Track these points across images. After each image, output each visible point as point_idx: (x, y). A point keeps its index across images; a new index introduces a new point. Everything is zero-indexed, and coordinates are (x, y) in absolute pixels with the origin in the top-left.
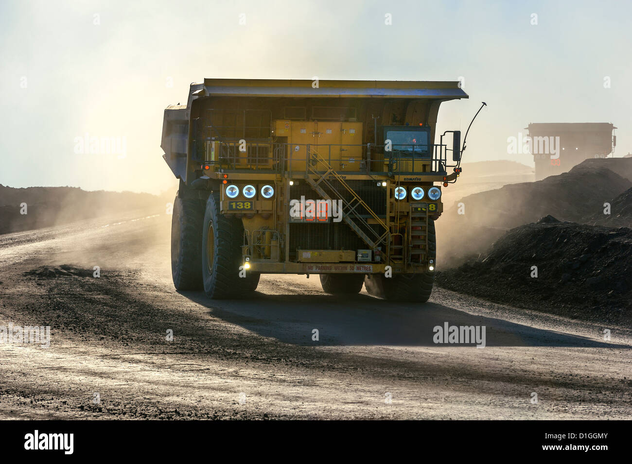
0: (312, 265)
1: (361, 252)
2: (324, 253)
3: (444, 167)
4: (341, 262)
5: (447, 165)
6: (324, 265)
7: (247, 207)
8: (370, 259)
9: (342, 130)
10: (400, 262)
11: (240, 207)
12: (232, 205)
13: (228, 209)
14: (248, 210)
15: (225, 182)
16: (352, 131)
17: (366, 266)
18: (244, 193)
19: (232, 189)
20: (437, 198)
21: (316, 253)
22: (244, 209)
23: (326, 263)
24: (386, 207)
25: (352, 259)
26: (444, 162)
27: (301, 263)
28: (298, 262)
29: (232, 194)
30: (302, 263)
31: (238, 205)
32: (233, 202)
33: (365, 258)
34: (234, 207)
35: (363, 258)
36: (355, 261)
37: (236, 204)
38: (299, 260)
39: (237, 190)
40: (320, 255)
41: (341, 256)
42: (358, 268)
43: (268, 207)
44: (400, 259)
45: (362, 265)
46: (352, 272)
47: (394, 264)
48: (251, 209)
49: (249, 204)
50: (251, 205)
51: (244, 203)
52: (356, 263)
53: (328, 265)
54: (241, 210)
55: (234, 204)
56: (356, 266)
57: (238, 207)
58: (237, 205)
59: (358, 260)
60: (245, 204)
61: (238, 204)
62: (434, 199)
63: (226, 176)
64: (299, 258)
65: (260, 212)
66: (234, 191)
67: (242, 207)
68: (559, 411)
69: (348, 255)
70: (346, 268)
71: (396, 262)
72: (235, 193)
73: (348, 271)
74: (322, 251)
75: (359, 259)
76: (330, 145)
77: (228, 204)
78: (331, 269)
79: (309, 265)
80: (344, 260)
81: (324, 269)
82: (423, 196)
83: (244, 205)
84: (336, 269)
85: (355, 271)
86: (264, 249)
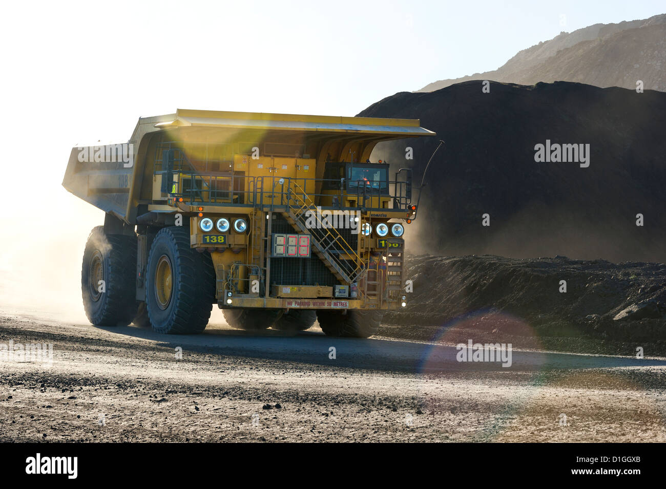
0: (291, 300)
1: (338, 287)
2: (303, 288)
3: (399, 204)
4: (319, 298)
5: (402, 203)
6: (303, 300)
7: (221, 240)
8: (346, 295)
9: (297, 166)
10: (374, 298)
11: (214, 240)
12: (206, 239)
13: (202, 243)
14: (221, 244)
15: (201, 215)
16: (306, 168)
17: (343, 302)
18: (218, 226)
19: (206, 222)
20: (400, 235)
21: (296, 288)
22: (217, 243)
23: (305, 298)
24: (357, 242)
25: (330, 294)
26: (399, 199)
27: (281, 298)
28: (278, 298)
29: (206, 227)
30: (283, 298)
31: (212, 239)
32: (206, 236)
33: (343, 294)
34: (208, 241)
35: (340, 294)
36: (333, 297)
37: (210, 237)
38: (279, 295)
39: (211, 223)
40: (299, 290)
41: (319, 291)
42: (335, 304)
43: (241, 240)
44: (375, 295)
45: (339, 301)
46: (328, 307)
47: (369, 300)
48: (224, 243)
49: (223, 238)
50: (225, 239)
51: (217, 236)
52: (333, 299)
53: (306, 301)
54: (215, 243)
55: (208, 238)
56: (333, 301)
57: (212, 241)
58: (210, 239)
59: (336, 296)
60: (219, 237)
61: (212, 237)
62: (397, 235)
63: (201, 209)
64: (279, 293)
65: (232, 247)
66: (208, 225)
67: (216, 241)
68: (163, 368)
69: (327, 291)
70: (323, 304)
71: (371, 298)
72: (209, 226)
73: (326, 307)
74: (301, 286)
75: (337, 294)
76: (305, 179)
77: (202, 237)
78: (309, 305)
79: (288, 300)
80: (321, 296)
81: (303, 305)
82: (387, 232)
83: (217, 239)
84: (314, 305)
85: (333, 307)
86: (236, 284)
